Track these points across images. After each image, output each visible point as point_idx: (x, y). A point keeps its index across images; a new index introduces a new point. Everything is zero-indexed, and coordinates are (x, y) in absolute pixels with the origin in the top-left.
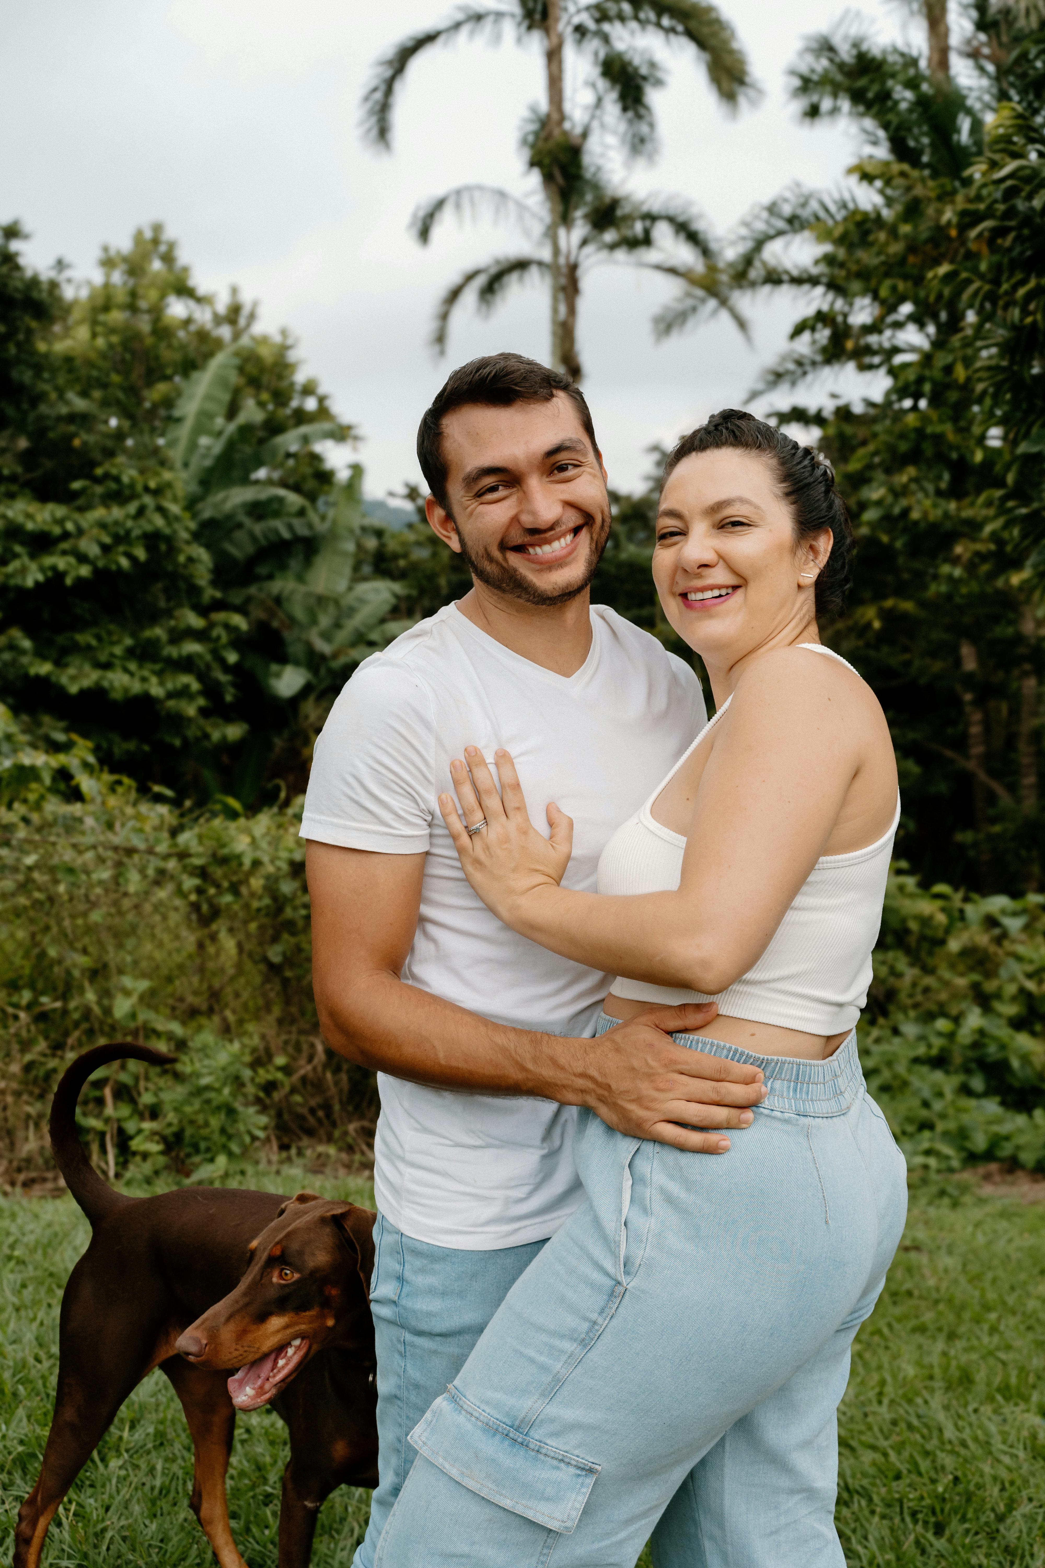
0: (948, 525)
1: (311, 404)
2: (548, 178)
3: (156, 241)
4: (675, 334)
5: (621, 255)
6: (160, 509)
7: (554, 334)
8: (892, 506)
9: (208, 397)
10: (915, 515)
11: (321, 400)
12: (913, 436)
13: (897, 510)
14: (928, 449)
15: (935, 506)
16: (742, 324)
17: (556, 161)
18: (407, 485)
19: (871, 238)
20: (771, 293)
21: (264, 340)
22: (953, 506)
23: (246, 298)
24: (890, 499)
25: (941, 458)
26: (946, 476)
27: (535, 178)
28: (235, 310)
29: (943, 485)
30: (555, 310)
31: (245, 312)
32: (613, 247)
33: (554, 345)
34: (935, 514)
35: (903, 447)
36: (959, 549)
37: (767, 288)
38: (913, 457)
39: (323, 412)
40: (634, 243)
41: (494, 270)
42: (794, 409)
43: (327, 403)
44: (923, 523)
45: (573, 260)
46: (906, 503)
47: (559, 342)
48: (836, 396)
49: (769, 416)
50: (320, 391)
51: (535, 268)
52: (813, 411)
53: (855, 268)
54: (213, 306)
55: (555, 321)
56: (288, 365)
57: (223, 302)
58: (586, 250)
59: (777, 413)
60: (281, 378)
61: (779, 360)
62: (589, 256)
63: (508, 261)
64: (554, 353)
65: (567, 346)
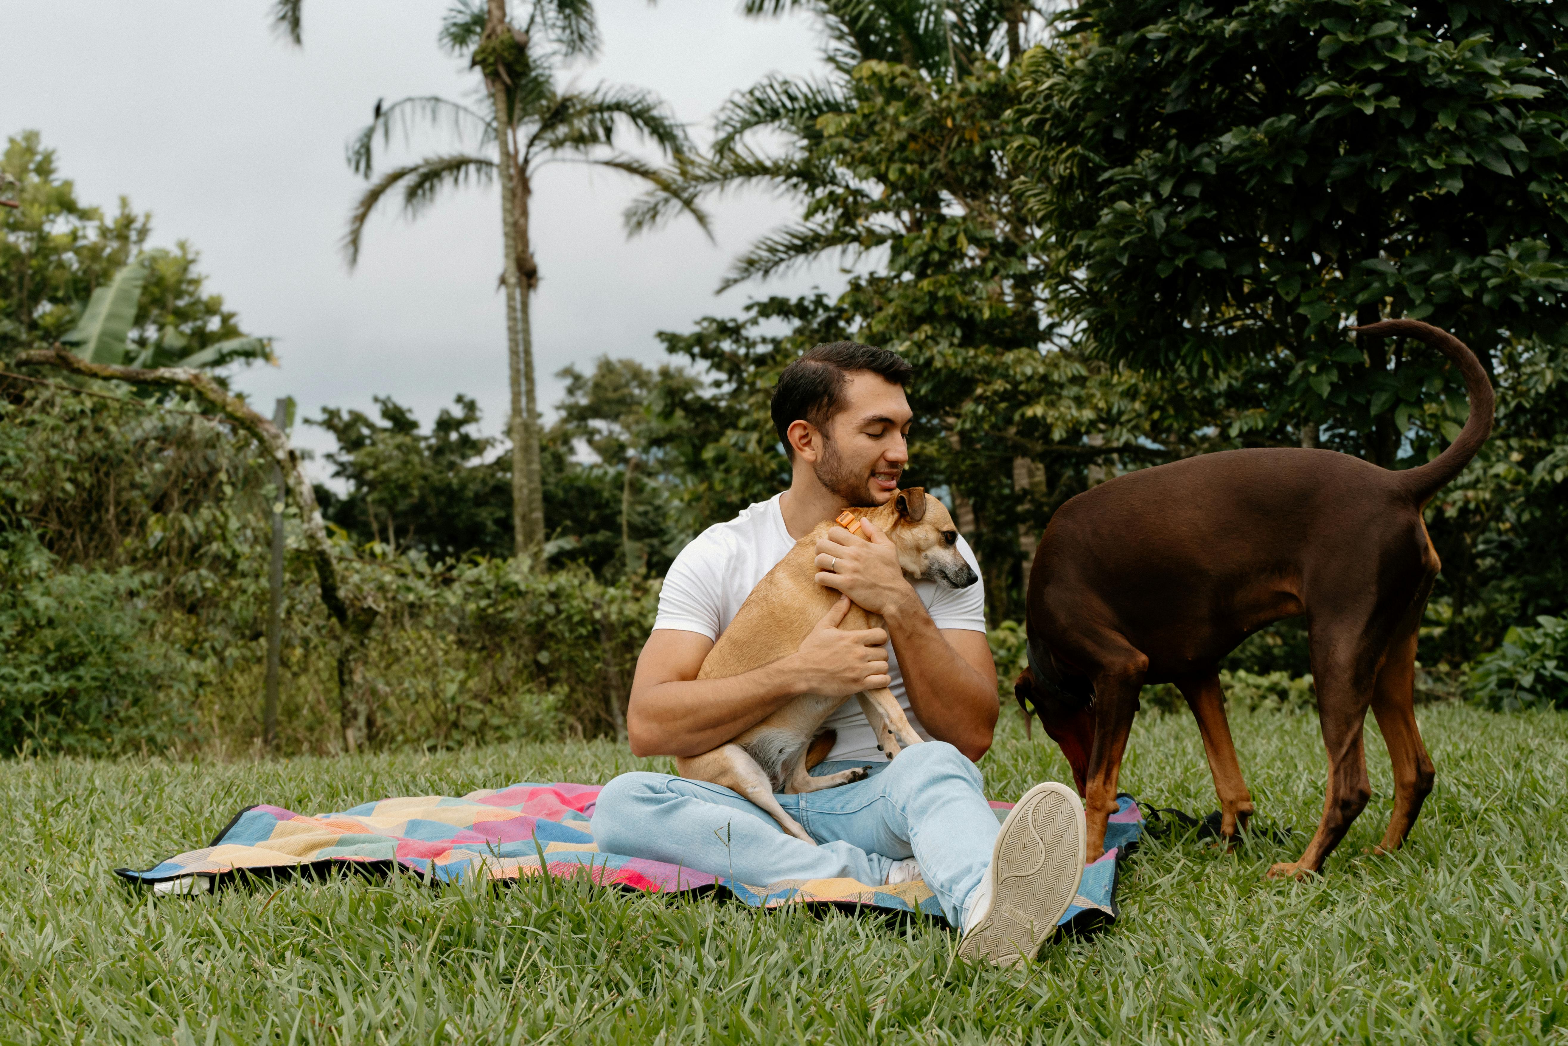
0: (967, 372)
1: (214, 324)
2: (492, 76)
3: (30, 151)
4: (645, 229)
5: (568, 151)
7: (506, 234)
8: (917, 357)
9: (112, 316)
10: (938, 364)
11: (226, 319)
12: (927, 299)
13: (922, 360)
14: (940, 310)
15: (955, 355)
16: (701, 219)
17: (500, 58)
18: (325, 410)
19: (877, 128)
20: (741, 184)
21: (165, 254)
22: (972, 353)
23: (137, 209)
24: (915, 351)
25: (951, 317)
26: (958, 333)
27: (477, 76)
28: (127, 222)
29: (956, 341)
30: (506, 212)
31: (137, 225)
32: (557, 144)
33: (507, 246)
34: (955, 363)
35: (919, 309)
37: (738, 181)
38: (929, 317)
39: (229, 331)
40: (580, 140)
41: (423, 170)
42: (773, 299)
43: (233, 321)
44: (944, 371)
45: (521, 159)
46: (928, 354)
47: (511, 242)
48: (846, 271)
49: (748, 308)
50: (226, 308)
51: (472, 168)
52: (793, 301)
53: (859, 155)
54: (101, 219)
55: (505, 222)
56: (191, 282)
57: (111, 216)
58: (534, 150)
59: (758, 304)
60: (179, 295)
61: (752, 248)
62: (536, 154)
63: (441, 160)
64: (507, 256)
65: (520, 248)
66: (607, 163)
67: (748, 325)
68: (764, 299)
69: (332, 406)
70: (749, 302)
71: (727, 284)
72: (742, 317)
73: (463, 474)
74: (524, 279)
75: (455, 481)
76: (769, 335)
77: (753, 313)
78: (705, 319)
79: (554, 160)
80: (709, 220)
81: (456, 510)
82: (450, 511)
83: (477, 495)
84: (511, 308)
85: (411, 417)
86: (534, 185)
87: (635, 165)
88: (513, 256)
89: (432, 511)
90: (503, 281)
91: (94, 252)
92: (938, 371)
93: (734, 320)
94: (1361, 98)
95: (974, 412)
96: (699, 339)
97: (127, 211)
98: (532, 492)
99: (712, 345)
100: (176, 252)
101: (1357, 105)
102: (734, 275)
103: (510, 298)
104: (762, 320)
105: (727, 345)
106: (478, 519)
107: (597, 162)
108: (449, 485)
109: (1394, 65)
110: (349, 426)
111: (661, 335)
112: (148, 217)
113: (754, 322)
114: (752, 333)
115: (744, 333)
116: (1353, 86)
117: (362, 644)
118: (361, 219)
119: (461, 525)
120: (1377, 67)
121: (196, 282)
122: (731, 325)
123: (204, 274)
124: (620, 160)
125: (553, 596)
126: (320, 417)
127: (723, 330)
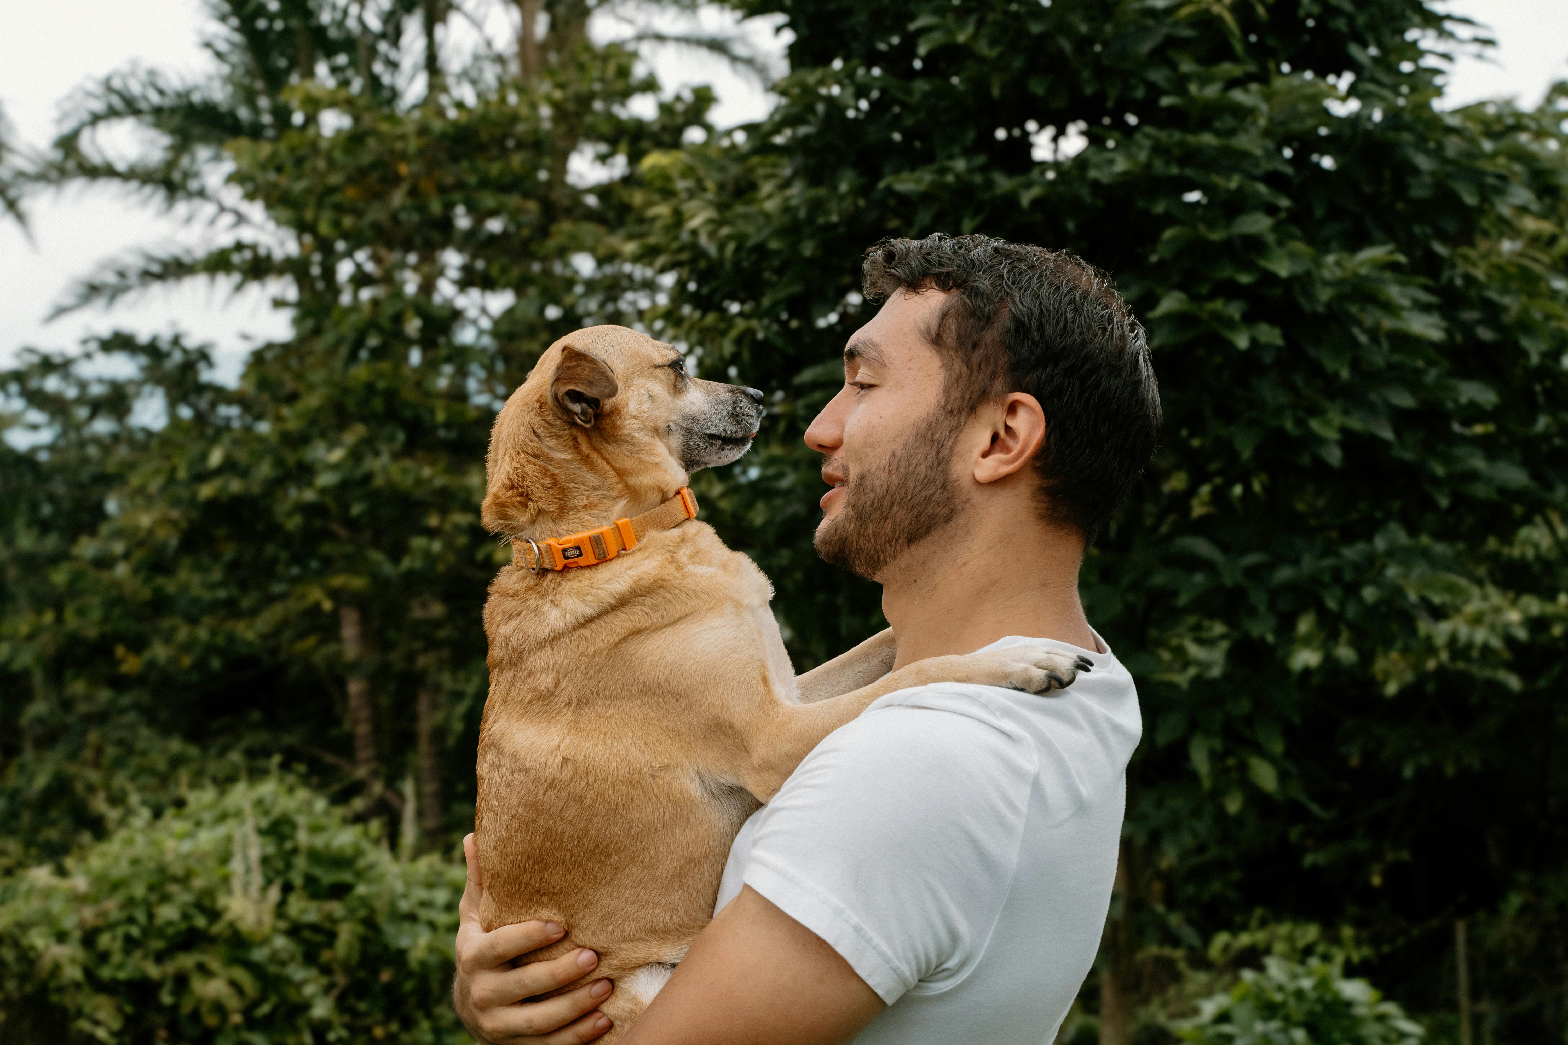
13: (358, 476)
29: (398, 444)
37: (79, 182)
42: (118, 334)
49: (85, 342)
52: (144, 338)
59: (98, 338)
67: (82, 361)
68: (108, 333)
71: (60, 311)
72: (74, 351)
76: (107, 374)
77: (90, 347)
78: (26, 351)
96: (16, 375)
99: (34, 384)
102: (68, 301)
104: (101, 357)
109: (1270, 278)
113: (88, 356)
114: (86, 370)
115: (75, 369)
120: (1245, 279)
122: (59, 359)
127: (47, 365)
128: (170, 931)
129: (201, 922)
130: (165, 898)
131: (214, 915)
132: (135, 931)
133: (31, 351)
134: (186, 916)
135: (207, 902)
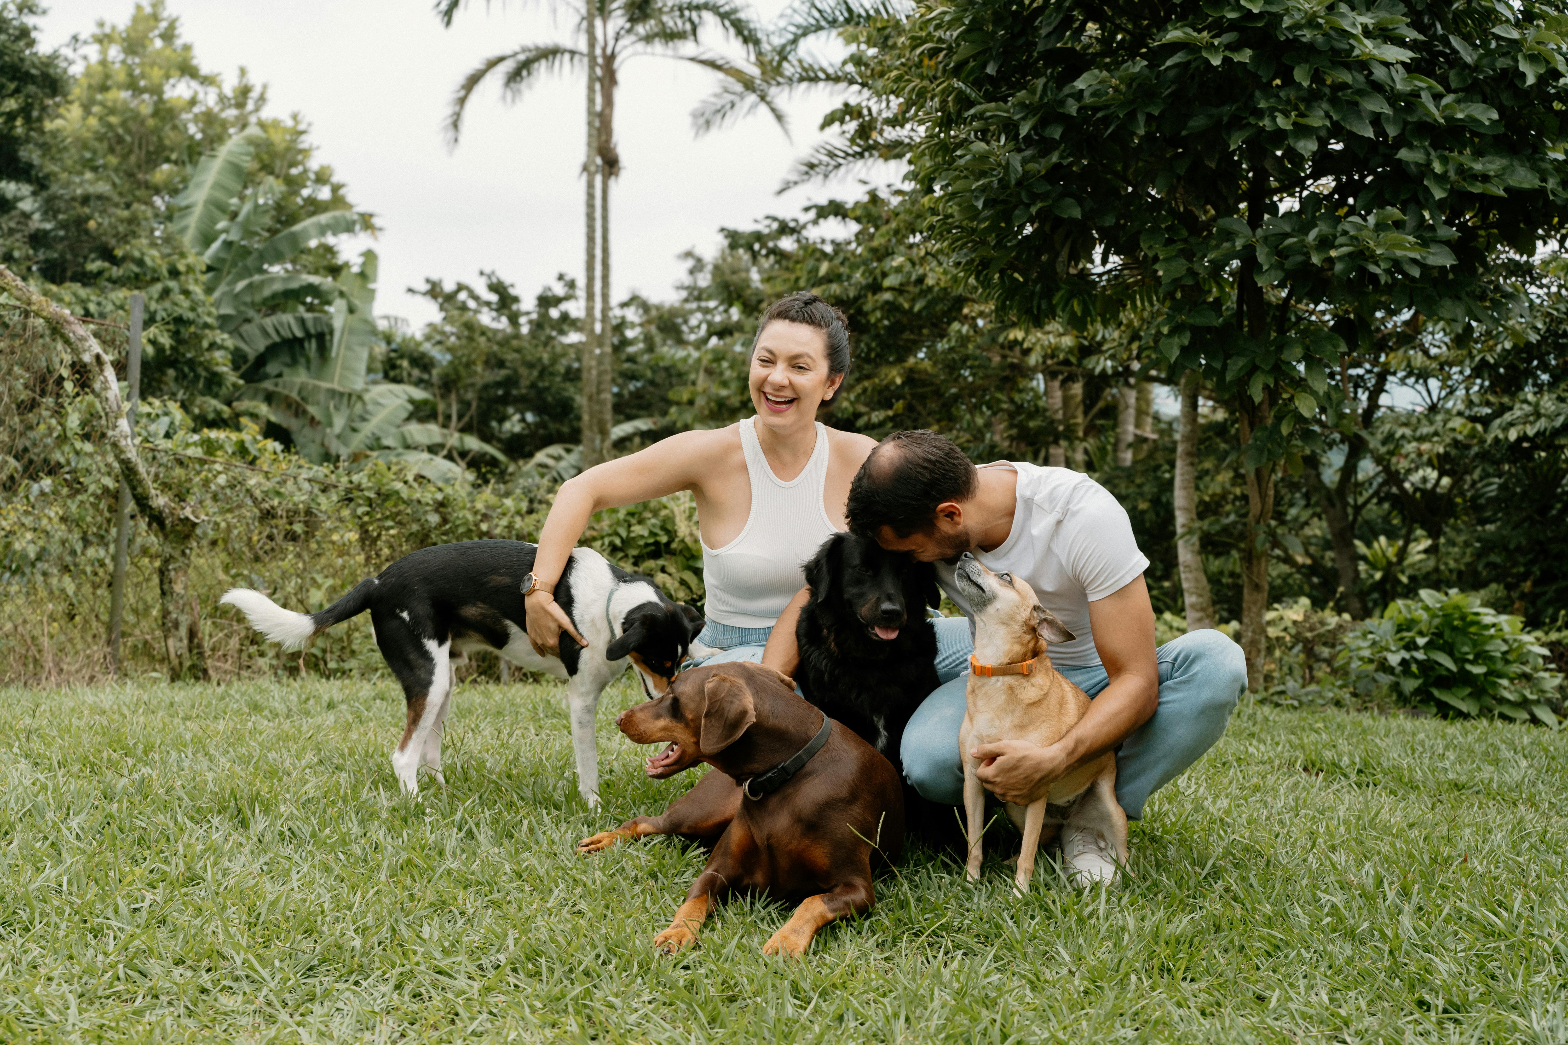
0: (957, 291)
1: (325, 194)
3: (156, 17)
4: (714, 129)
5: (658, 46)
6: (186, 293)
7: (590, 125)
8: (909, 274)
9: (217, 185)
10: (930, 281)
11: (335, 189)
13: (914, 277)
16: (779, 117)
18: (428, 281)
20: (809, 88)
21: (276, 124)
23: (255, 80)
24: (908, 267)
28: (244, 92)
30: (591, 101)
31: (254, 95)
32: (648, 39)
33: (590, 136)
34: (946, 281)
36: (966, 311)
37: (804, 85)
39: (338, 201)
40: (670, 36)
41: (522, 57)
42: (832, 202)
43: (342, 192)
44: (936, 289)
45: (609, 51)
46: (921, 271)
47: (595, 132)
48: (865, 183)
49: (807, 209)
50: (335, 179)
51: (567, 56)
52: (849, 206)
53: (879, 68)
54: (219, 87)
55: (591, 112)
56: (301, 151)
57: (230, 84)
58: (621, 43)
59: (816, 206)
60: (293, 164)
61: (812, 151)
62: (625, 47)
63: (537, 48)
64: (589, 144)
65: (604, 138)
66: (692, 59)
67: (810, 226)
68: (823, 201)
69: (435, 277)
70: (807, 204)
71: (786, 186)
72: (804, 218)
73: (558, 349)
74: (607, 168)
75: (546, 357)
76: (829, 237)
77: (812, 214)
78: (768, 217)
79: (645, 53)
80: (788, 119)
81: (547, 384)
82: (541, 384)
83: (569, 370)
84: (591, 196)
85: (512, 292)
86: (621, 76)
87: (720, 62)
88: (595, 144)
89: (524, 383)
90: (585, 168)
91: (209, 119)
92: (930, 289)
93: (796, 221)
94: (1211, 47)
95: (959, 331)
96: (758, 236)
97: (245, 81)
98: (600, 374)
99: (771, 244)
100: (290, 123)
101: (1205, 54)
102: (793, 177)
103: (590, 185)
104: (821, 221)
105: (787, 244)
106: (566, 394)
107: (682, 58)
108: (540, 359)
109: (1249, 15)
110: (450, 298)
111: (722, 230)
112: (265, 87)
113: (815, 222)
114: (813, 234)
115: (805, 233)
116: (1205, 33)
117: (183, 554)
118: (462, 101)
119: (550, 399)
120: (1232, 16)
121: (306, 152)
122: (792, 224)
123: (315, 145)
124: (704, 57)
125: (441, 506)
126: (425, 287)
127: (785, 229)
128: (641, 543)
129: (664, 539)
130: (640, 522)
131: (671, 534)
132: (618, 542)
133: (775, 219)
134: (652, 534)
135: (669, 527)
